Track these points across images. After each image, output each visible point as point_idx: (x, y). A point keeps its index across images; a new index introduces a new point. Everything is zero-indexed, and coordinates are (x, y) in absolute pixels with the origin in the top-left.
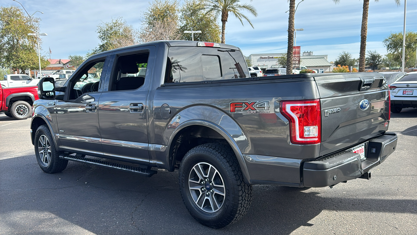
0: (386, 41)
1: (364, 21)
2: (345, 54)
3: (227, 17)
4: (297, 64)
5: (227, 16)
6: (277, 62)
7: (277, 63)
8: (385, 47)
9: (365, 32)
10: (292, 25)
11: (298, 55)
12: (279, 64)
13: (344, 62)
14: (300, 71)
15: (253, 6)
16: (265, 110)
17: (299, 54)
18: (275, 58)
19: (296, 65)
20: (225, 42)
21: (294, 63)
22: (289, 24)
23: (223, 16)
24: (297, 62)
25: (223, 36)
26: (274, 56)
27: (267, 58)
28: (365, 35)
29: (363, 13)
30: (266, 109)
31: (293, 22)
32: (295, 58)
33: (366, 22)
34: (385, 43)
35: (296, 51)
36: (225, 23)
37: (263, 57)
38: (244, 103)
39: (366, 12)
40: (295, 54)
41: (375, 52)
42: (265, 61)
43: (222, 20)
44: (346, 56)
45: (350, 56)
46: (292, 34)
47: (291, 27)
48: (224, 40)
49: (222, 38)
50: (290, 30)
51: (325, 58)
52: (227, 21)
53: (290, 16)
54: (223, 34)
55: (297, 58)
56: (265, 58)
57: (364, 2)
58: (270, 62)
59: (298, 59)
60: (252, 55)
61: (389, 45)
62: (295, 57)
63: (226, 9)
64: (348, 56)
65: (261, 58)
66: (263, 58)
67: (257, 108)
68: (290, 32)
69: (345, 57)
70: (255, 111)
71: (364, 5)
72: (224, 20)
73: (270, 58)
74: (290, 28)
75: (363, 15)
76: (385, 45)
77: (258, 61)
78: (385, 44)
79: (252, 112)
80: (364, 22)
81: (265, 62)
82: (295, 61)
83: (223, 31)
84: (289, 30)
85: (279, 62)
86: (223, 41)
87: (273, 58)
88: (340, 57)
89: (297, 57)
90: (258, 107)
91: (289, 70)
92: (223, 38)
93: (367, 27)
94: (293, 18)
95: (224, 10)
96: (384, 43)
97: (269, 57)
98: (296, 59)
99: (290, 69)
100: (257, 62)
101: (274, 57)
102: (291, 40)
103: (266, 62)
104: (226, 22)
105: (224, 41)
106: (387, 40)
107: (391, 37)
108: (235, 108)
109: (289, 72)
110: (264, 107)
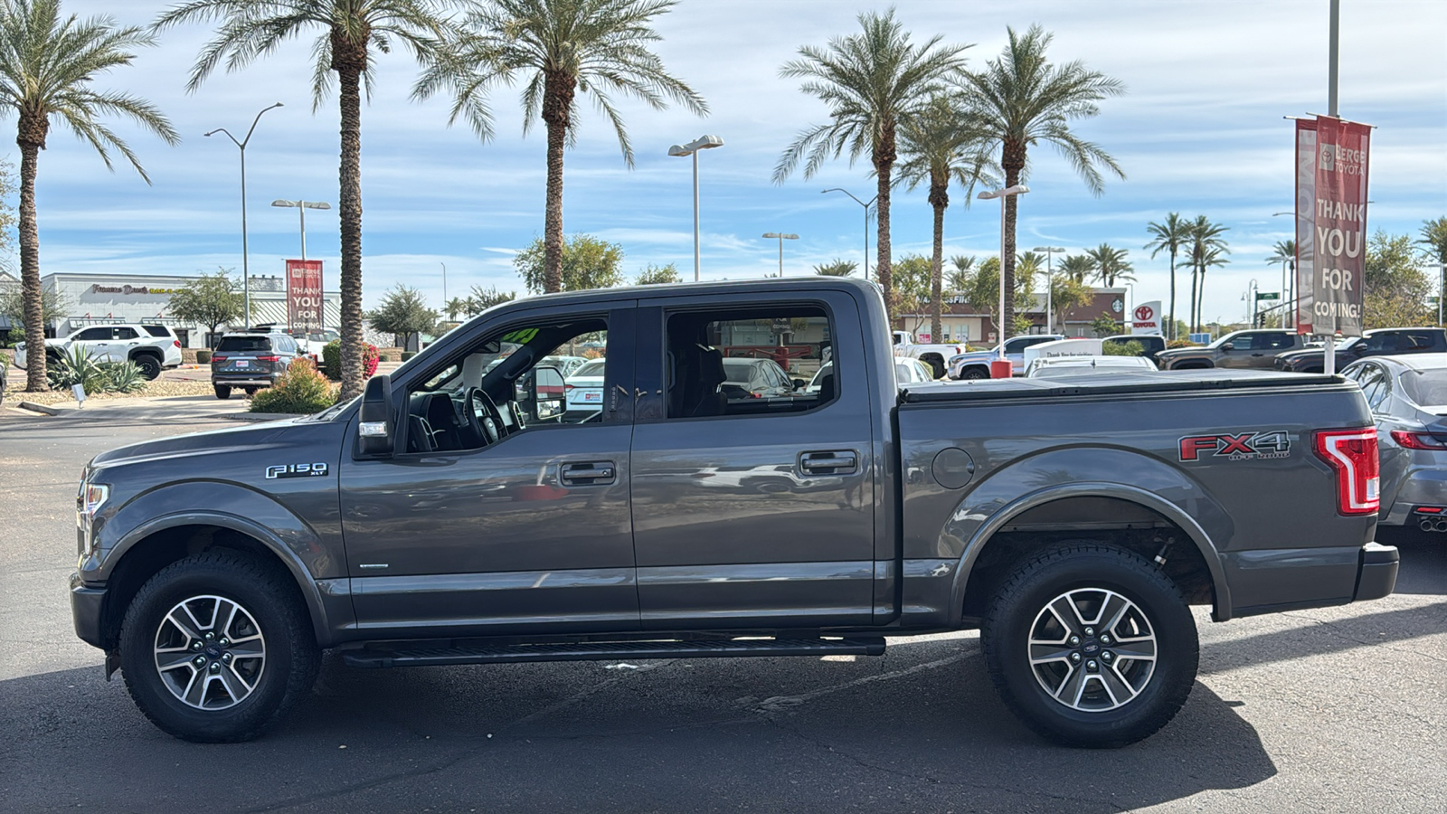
0: (522, 259)
1: (553, 204)
2: (405, 293)
3: (46, 131)
4: (314, 321)
5: (45, 125)
6: (168, 307)
7: (168, 311)
8: (519, 276)
9: (558, 235)
10: (355, 192)
11: (314, 291)
12: (174, 314)
13: (404, 319)
14: (326, 344)
15: (153, 107)
16: (1277, 450)
17: (317, 287)
18: (152, 291)
19: (311, 325)
20: (35, 225)
21: (302, 316)
22: (342, 190)
23: (24, 125)
24: (313, 314)
25: (27, 201)
26: (149, 286)
27: (120, 290)
28: (558, 246)
29: (549, 180)
30: (1279, 448)
31: (357, 185)
32: (304, 299)
33: (559, 208)
34: (521, 267)
35: (308, 276)
36: (37, 152)
37: (106, 287)
38: (1219, 437)
39: (557, 178)
40: (305, 286)
41: (494, 292)
42: (111, 302)
43: (21, 142)
44: (408, 299)
45: (419, 299)
46: (356, 224)
47: (352, 200)
48: (33, 218)
49: (21, 208)
50: (350, 211)
51: (331, 300)
52: (44, 148)
53: (343, 163)
54: (26, 195)
55: (313, 299)
56: (112, 290)
57: (550, 147)
58: (134, 307)
59: (316, 303)
60: (56, 276)
61: (531, 271)
62: (306, 295)
63: (37, 100)
64: (414, 299)
65: (97, 289)
66: (103, 290)
67: (1255, 447)
68: (348, 216)
69: (403, 301)
70: (1251, 455)
71: (549, 156)
72: (30, 140)
73: (133, 291)
74: (348, 203)
75: (548, 184)
76: (519, 273)
77: (84, 299)
78: (521, 270)
79: (1243, 456)
80: (554, 207)
81: (114, 304)
82: (306, 309)
83: (29, 184)
84: (345, 209)
85: (175, 307)
86: (29, 219)
87: (144, 290)
88: (389, 300)
89: (312, 295)
90: (1259, 446)
91: (353, 342)
92: (29, 210)
93: (561, 221)
94: (356, 170)
95: (32, 105)
96: (518, 265)
97: (129, 287)
98: (308, 305)
99: (356, 339)
100: (81, 304)
101: (148, 289)
102: (352, 241)
103: (116, 307)
104: (39, 149)
105: (30, 222)
106: (524, 258)
107: (535, 250)
108: (1196, 449)
109: (353, 348)
110: (1275, 445)
